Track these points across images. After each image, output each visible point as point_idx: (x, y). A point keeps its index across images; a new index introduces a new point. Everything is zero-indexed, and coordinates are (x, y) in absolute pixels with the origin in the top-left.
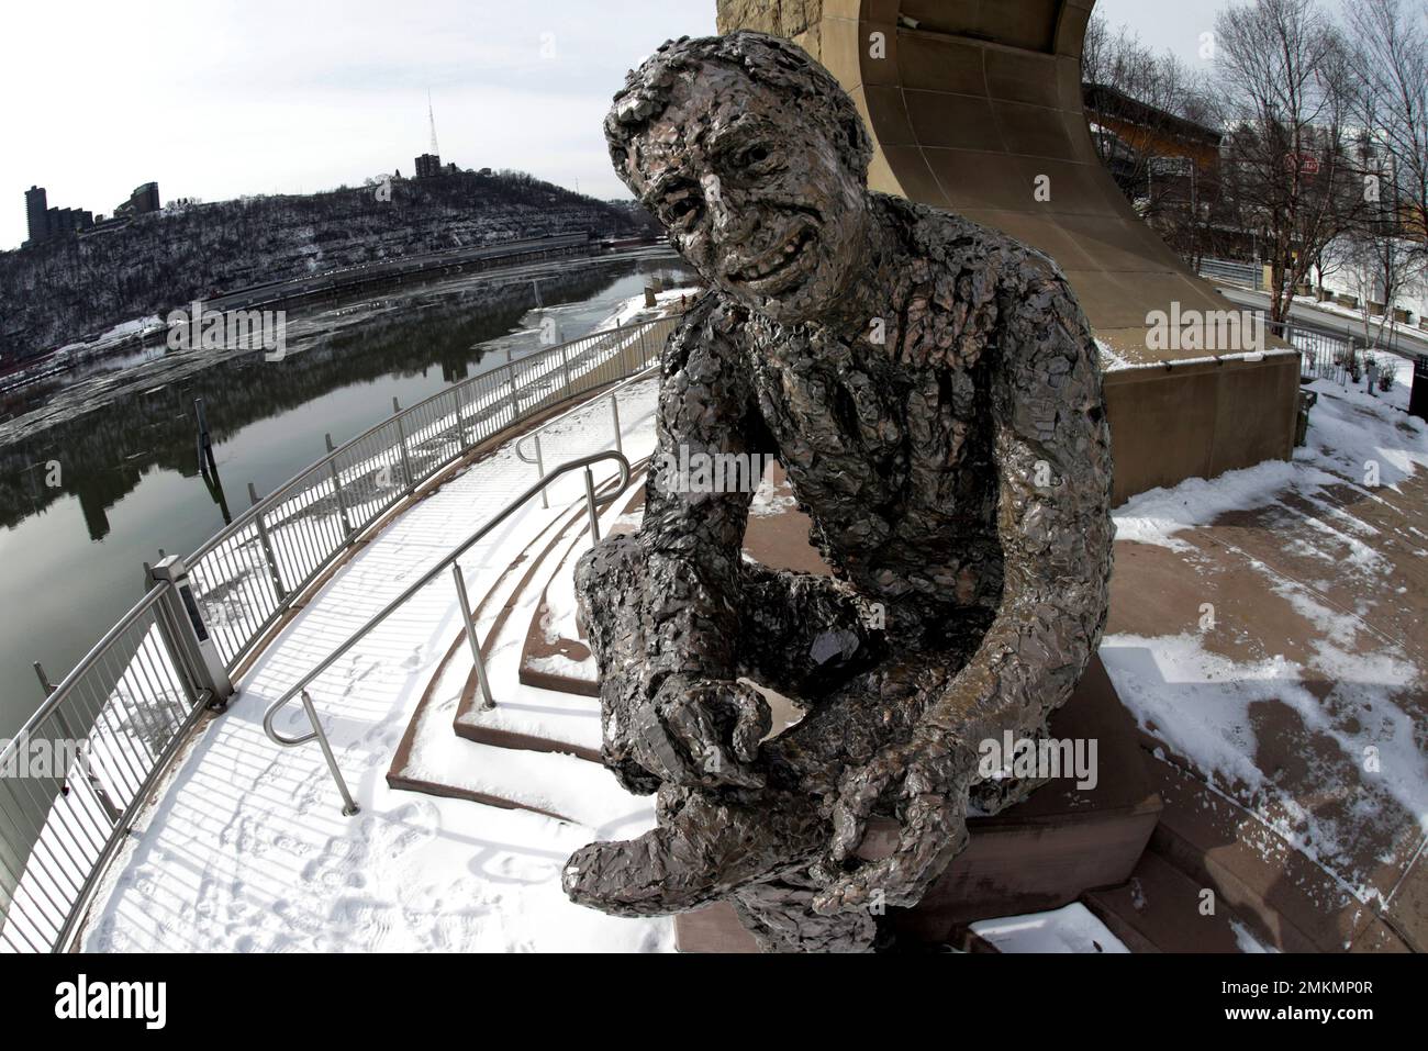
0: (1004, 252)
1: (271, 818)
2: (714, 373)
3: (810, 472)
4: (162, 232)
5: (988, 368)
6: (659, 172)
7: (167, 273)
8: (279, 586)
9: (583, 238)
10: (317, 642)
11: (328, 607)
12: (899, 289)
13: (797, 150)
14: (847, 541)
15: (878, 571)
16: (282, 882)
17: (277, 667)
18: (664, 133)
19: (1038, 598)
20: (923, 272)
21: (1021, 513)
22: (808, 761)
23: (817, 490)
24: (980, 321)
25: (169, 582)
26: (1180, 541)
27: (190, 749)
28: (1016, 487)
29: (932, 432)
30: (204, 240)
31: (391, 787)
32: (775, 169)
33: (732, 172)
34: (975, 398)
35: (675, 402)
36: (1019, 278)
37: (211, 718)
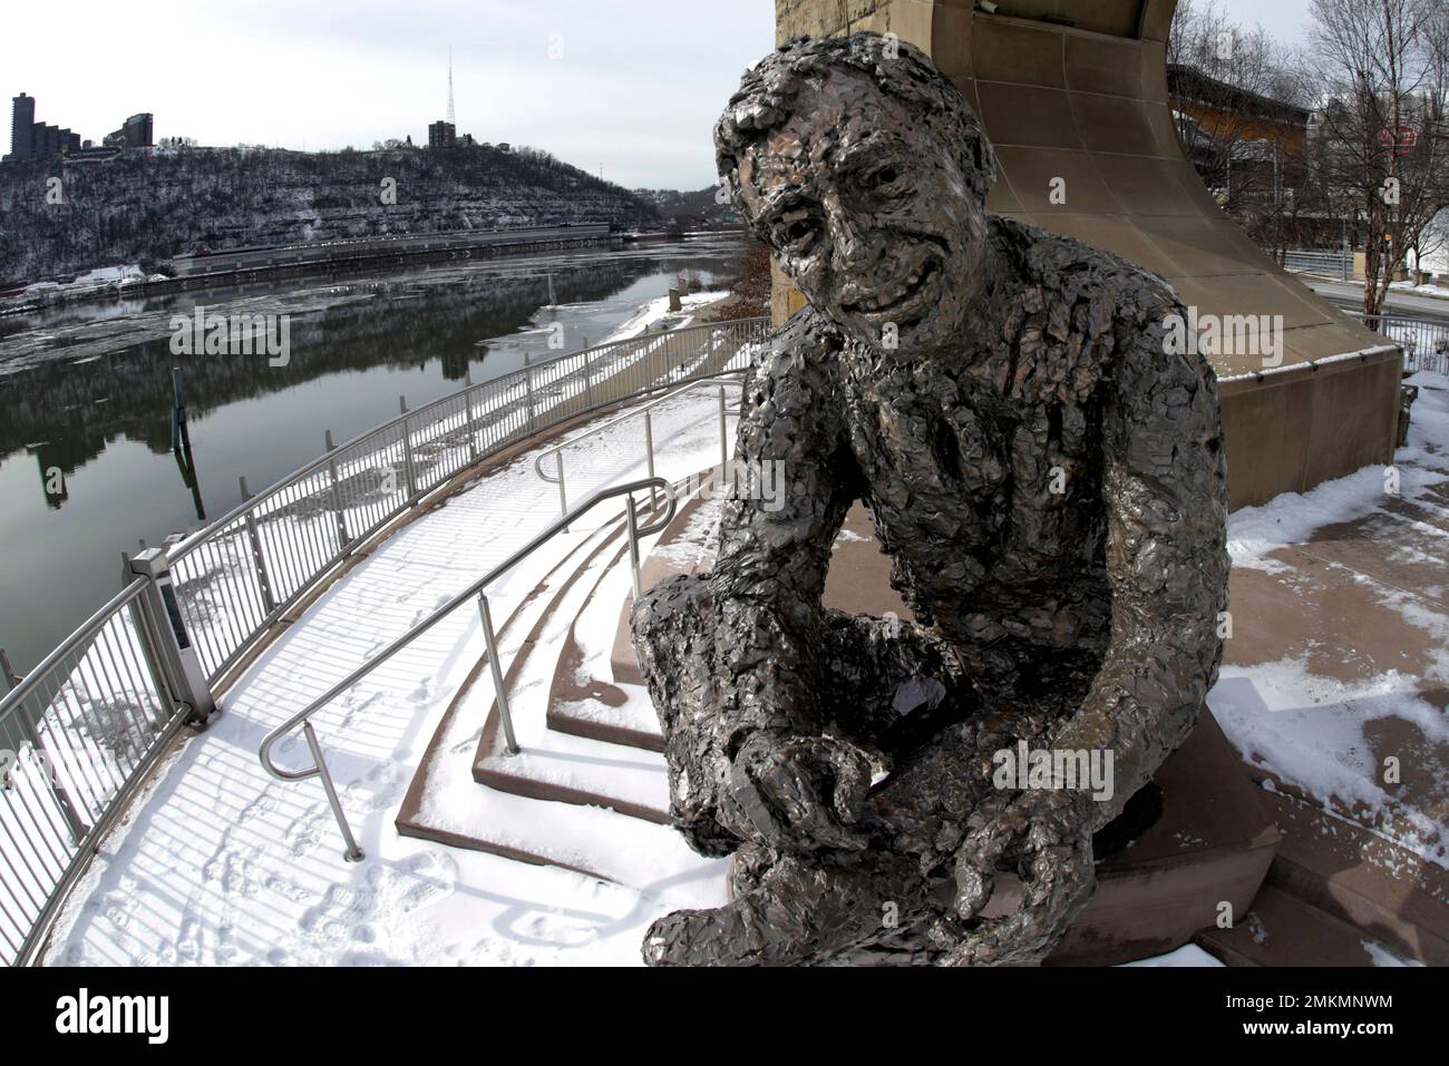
0: (1120, 278)
1: (261, 856)
2: (804, 405)
3: (904, 513)
4: (152, 171)
5: (1102, 401)
6: (776, 188)
7: (153, 220)
8: (267, 596)
9: (604, 229)
10: (310, 664)
11: (321, 625)
12: (1011, 319)
13: (928, 172)
14: (938, 586)
15: (969, 616)
16: (277, 928)
17: (264, 686)
18: (786, 145)
19: (1153, 637)
20: (1036, 301)
21: (1135, 551)
22: (902, 818)
23: (911, 532)
24: (1096, 351)
25: (149, 578)
26: (1275, 562)
27: (166, 767)
28: (1129, 525)
29: (1039, 470)
30: (196, 188)
31: (401, 834)
32: (903, 193)
33: (856, 193)
34: (1086, 433)
35: (760, 435)
36: (1137, 306)
37: (189, 736)
